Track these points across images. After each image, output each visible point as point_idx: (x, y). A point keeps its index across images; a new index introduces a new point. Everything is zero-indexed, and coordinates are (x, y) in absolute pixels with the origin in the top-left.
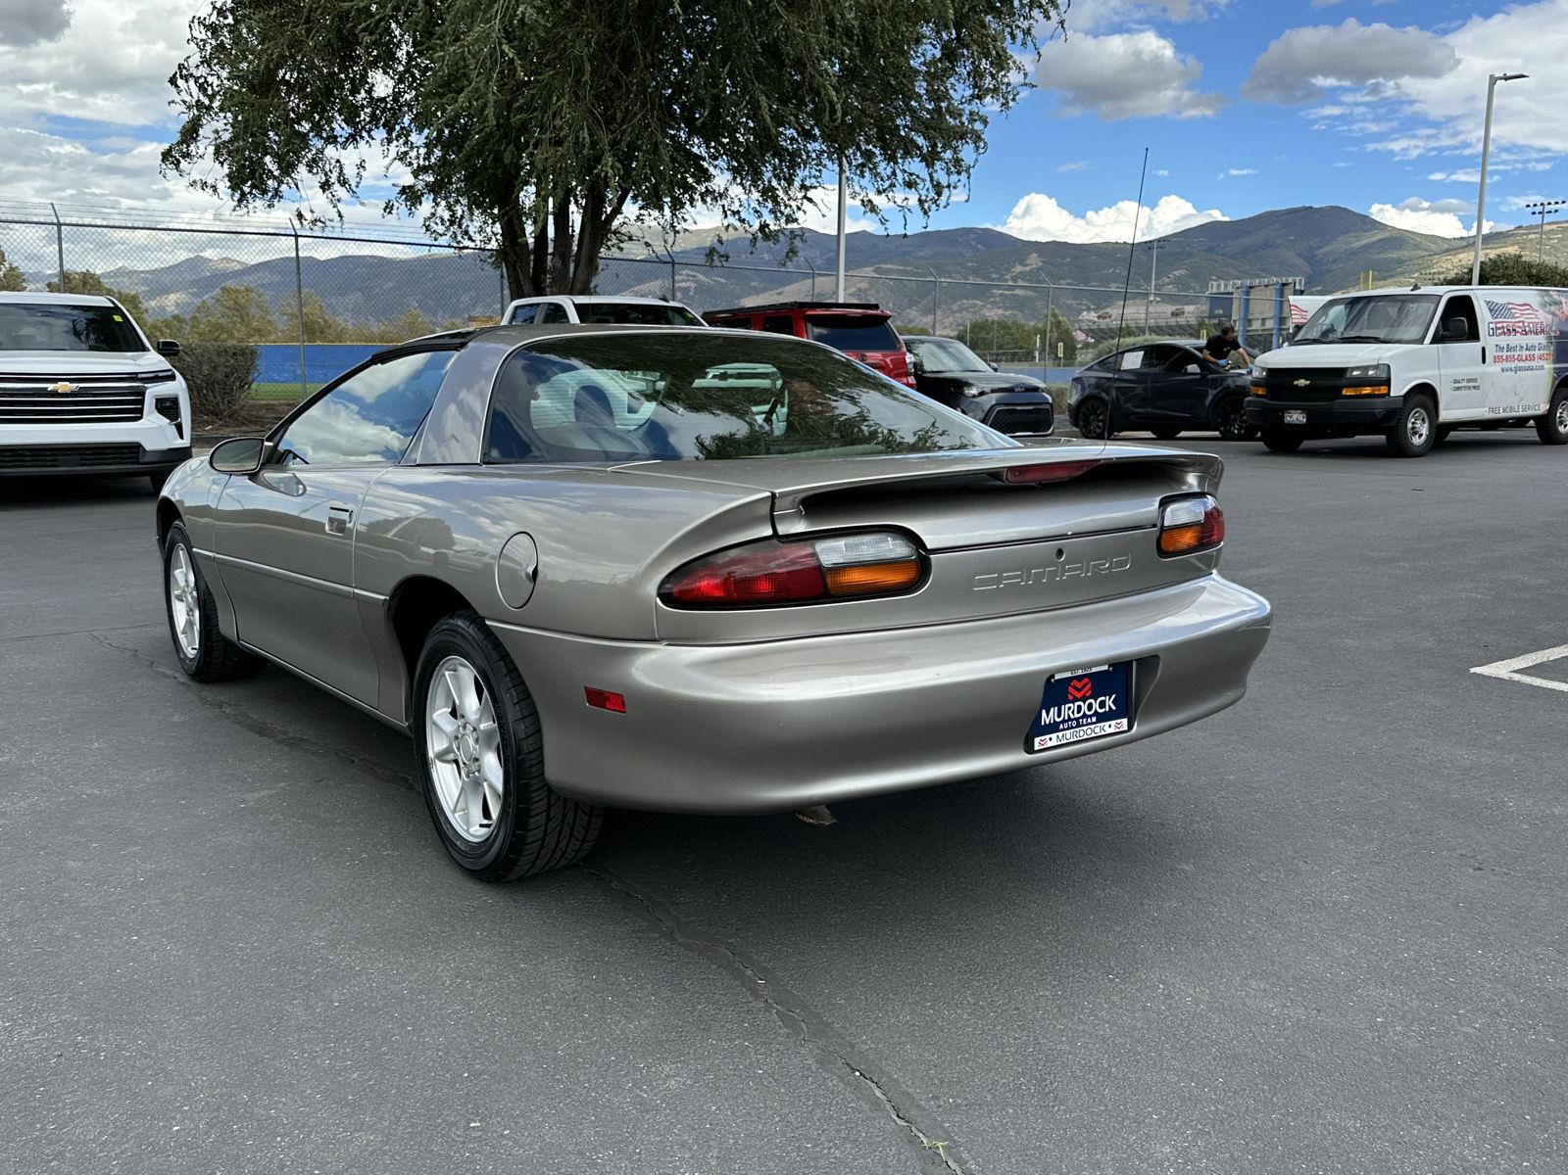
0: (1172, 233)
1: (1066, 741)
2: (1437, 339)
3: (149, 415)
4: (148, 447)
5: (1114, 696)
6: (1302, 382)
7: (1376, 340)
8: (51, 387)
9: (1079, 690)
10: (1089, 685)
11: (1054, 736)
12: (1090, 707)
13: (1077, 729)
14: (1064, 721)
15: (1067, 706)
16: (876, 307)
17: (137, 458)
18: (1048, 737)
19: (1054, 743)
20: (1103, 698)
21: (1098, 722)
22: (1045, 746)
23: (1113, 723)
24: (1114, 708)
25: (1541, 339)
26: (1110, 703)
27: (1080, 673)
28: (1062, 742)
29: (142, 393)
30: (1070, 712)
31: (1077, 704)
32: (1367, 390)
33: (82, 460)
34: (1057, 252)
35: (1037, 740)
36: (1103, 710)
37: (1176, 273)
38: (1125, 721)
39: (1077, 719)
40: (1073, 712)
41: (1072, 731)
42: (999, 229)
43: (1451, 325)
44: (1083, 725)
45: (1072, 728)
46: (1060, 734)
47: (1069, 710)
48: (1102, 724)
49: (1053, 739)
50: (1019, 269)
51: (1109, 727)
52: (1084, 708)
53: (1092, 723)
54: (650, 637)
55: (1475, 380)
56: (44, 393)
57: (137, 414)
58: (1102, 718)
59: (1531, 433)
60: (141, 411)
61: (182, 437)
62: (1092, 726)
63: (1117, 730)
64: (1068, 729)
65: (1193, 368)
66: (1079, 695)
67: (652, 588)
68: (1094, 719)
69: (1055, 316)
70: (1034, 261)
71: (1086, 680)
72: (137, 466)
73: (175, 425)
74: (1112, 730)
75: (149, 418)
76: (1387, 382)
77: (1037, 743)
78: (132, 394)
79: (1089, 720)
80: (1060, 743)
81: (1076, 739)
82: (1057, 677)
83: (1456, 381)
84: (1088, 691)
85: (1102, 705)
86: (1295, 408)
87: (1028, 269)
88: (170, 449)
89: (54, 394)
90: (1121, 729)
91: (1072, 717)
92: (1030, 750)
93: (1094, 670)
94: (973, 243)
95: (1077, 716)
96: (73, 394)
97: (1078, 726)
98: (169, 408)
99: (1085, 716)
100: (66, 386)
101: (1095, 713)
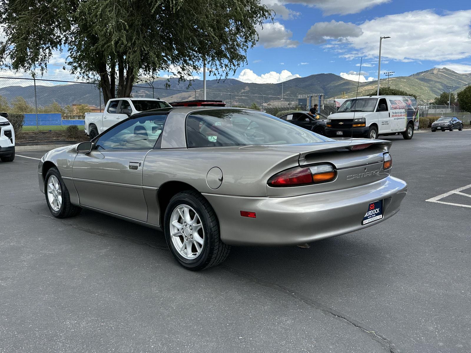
0: (285, 81)
1: (370, 222)
2: (377, 111)
3: (2, 136)
4: (2, 146)
6: (341, 123)
7: (361, 111)
9: (372, 207)
11: (367, 220)
14: (369, 216)
16: (221, 101)
21: (376, 216)
22: (365, 223)
23: (379, 216)
25: (403, 110)
26: (378, 211)
27: (372, 202)
32: (359, 125)
34: (254, 86)
35: (364, 221)
37: (287, 92)
38: (381, 215)
39: (371, 215)
42: (236, 79)
43: (381, 107)
46: (368, 219)
50: (243, 91)
51: (378, 217)
53: (375, 216)
54: (265, 196)
55: (387, 122)
58: (377, 215)
59: (401, 137)
61: (12, 143)
64: (370, 218)
65: (307, 119)
66: (372, 209)
67: (265, 181)
68: (375, 215)
69: (255, 104)
70: (247, 89)
71: (373, 204)
73: (10, 139)
76: (365, 123)
80: (368, 222)
81: (372, 221)
83: (383, 122)
84: (374, 207)
86: (340, 130)
87: (245, 91)
88: (9, 147)
90: (381, 218)
92: (362, 224)
93: (375, 201)
94: (229, 83)
97: (372, 217)
98: (8, 134)
99: (373, 214)
101: (375, 213)
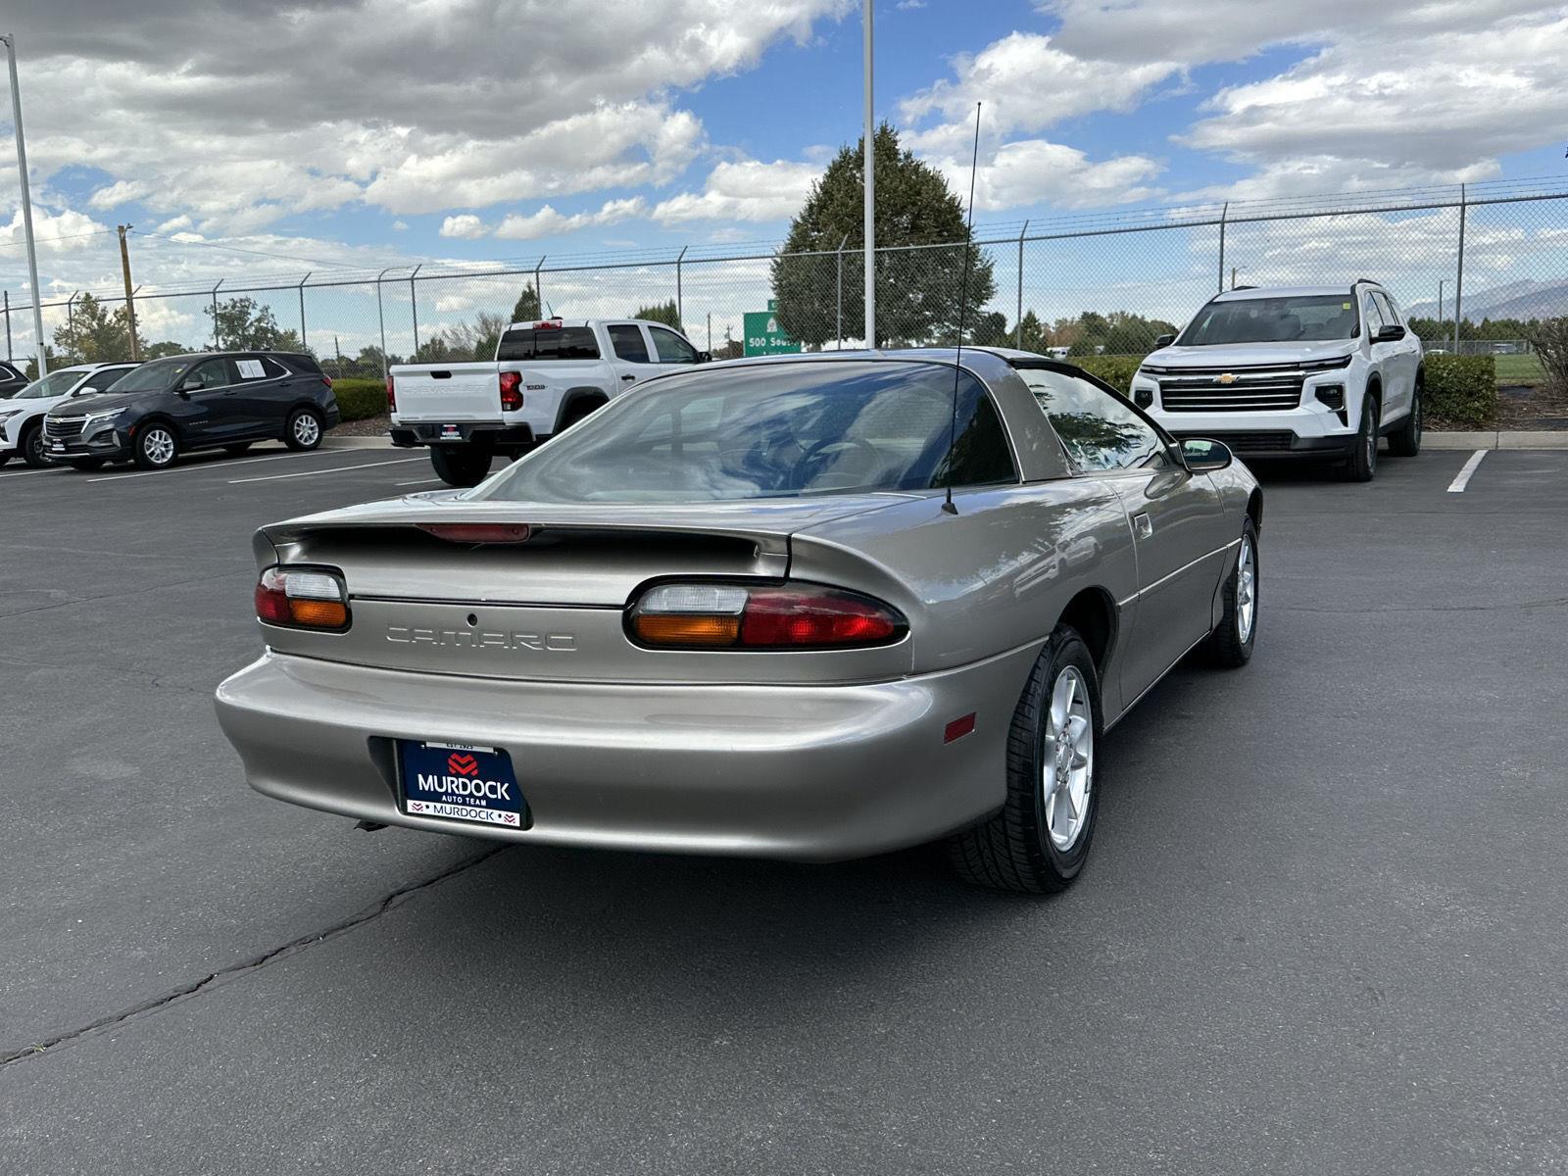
1: (444, 815)
3: (1307, 401)
4: (1301, 434)
5: (506, 785)
8: (1216, 378)
9: (463, 766)
10: (475, 764)
11: (431, 804)
12: (478, 788)
13: (460, 807)
14: (446, 793)
15: (449, 779)
17: (1289, 445)
18: (424, 804)
19: (430, 811)
20: (494, 783)
21: (487, 806)
22: (420, 812)
23: (503, 813)
24: (508, 798)
26: (502, 791)
27: (458, 747)
28: (440, 814)
29: (1300, 381)
30: (454, 786)
31: (461, 780)
33: (1239, 445)
36: (494, 796)
38: (517, 817)
39: (463, 796)
40: (457, 787)
41: (453, 806)
44: (470, 805)
45: (457, 803)
46: (439, 805)
47: (450, 783)
48: (490, 811)
49: (430, 808)
51: (497, 816)
52: (471, 787)
53: (481, 806)
56: (1210, 384)
57: (1294, 402)
58: (493, 804)
60: (1298, 399)
61: (1346, 424)
62: (478, 810)
63: (507, 823)
64: (452, 803)
66: (464, 771)
68: (484, 803)
71: (469, 758)
72: (1287, 453)
73: (1337, 413)
74: (501, 821)
75: (1306, 407)
77: (410, 803)
78: (1290, 383)
79: (478, 802)
80: (437, 814)
81: (456, 816)
82: (429, 745)
84: (474, 770)
85: (493, 790)
88: (1326, 437)
89: (1219, 385)
90: (512, 824)
91: (457, 792)
92: (404, 810)
93: (475, 749)
95: (462, 792)
96: (1234, 384)
97: (464, 803)
98: (1334, 395)
99: (471, 795)
100: (1229, 378)
101: (485, 797)
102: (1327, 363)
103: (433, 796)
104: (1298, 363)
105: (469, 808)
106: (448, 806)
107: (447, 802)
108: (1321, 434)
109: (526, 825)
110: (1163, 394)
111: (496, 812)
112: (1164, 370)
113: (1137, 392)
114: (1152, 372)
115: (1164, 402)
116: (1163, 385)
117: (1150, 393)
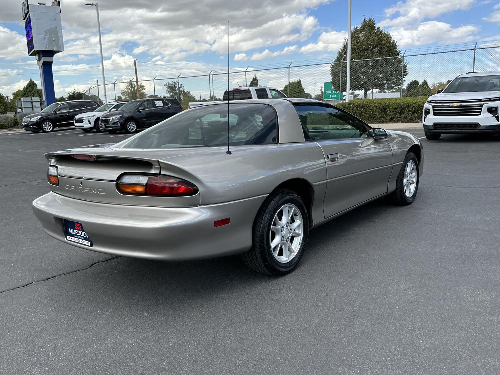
1: (75, 241)
3: (483, 113)
4: (481, 124)
5: (87, 233)
8: (451, 104)
13: (78, 239)
14: (75, 234)
17: (477, 128)
18: (71, 237)
19: (72, 240)
22: (70, 240)
23: (87, 242)
26: (86, 235)
27: (76, 222)
29: (481, 106)
33: (459, 128)
38: (90, 243)
46: (74, 238)
56: (449, 106)
58: (84, 239)
60: (480, 112)
61: (498, 121)
62: (82, 240)
63: (87, 245)
66: (78, 228)
71: (79, 225)
72: (476, 131)
73: (495, 117)
75: (483, 115)
78: (478, 106)
81: (77, 242)
82: (70, 220)
84: (80, 228)
88: (491, 125)
89: (453, 107)
92: (66, 238)
96: (458, 107)
98: (494, 111)
100: (456, 104)
101: (83, 236)
102: (492, 99)
103: (72, 235)
104: (481, 99)
105: (80, 239)
106: (76, 238)
107: (76, 237)
108: (489, 124)
109: (92, 245)
110: (434, 110)
111: (85, 241)
112: (434, 102)
113: (425, 109)
114: (430, 102)
115: (434, 113)
116: (434, 107)
117: (429, 110)
